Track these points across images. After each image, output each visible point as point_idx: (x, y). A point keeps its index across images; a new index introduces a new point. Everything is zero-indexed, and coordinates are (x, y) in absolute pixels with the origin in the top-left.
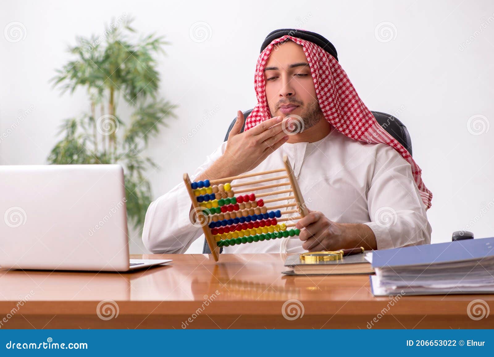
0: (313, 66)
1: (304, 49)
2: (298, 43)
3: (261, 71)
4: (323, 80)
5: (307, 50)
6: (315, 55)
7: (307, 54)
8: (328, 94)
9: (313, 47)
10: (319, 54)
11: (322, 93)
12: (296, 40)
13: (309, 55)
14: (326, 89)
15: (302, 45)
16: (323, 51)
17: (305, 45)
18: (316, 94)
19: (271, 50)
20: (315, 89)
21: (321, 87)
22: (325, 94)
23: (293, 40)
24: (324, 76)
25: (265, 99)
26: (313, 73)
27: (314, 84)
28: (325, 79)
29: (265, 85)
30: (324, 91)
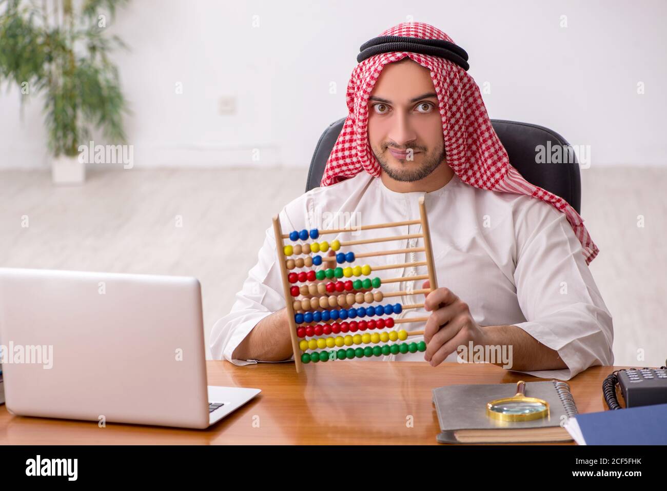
0: (443, 98)
1: (432, 74)
2: (423, 64)
3: (365, 100)
4: (453, 115)
5: (436, 76)
6: (445, 79)
7: (435, 82)
8: (459, 134)
9: (443, 66)
10: (449, 75)
11: (452, 133)
12: (419, 60)
13: (439, 83)
14: (456, 128)
15: (429, 69)
16: (455, 69)
17: (433, 68)
18: (443, 136)
19: (381, 73)
20: (443, 130)
21: (450, 124)
22: (456, 134)
23: (415, 60)
24: (454, 109)
25: (366, 135)
26: (442, 108)
27: (442, 123)
28: (456, 112)
29: (369, 118)
30: (454, 131)
